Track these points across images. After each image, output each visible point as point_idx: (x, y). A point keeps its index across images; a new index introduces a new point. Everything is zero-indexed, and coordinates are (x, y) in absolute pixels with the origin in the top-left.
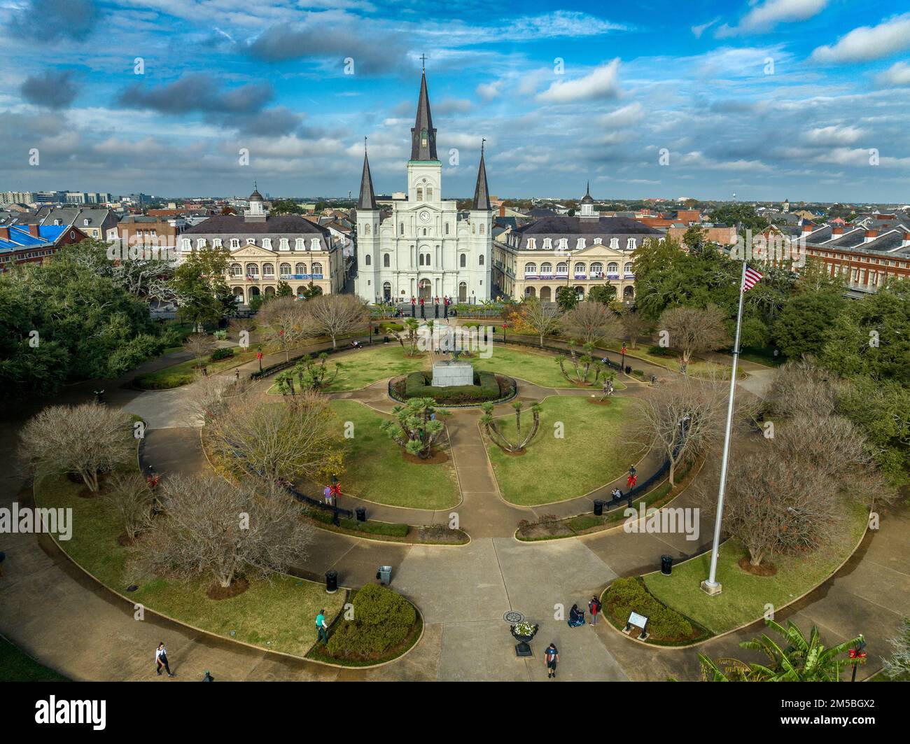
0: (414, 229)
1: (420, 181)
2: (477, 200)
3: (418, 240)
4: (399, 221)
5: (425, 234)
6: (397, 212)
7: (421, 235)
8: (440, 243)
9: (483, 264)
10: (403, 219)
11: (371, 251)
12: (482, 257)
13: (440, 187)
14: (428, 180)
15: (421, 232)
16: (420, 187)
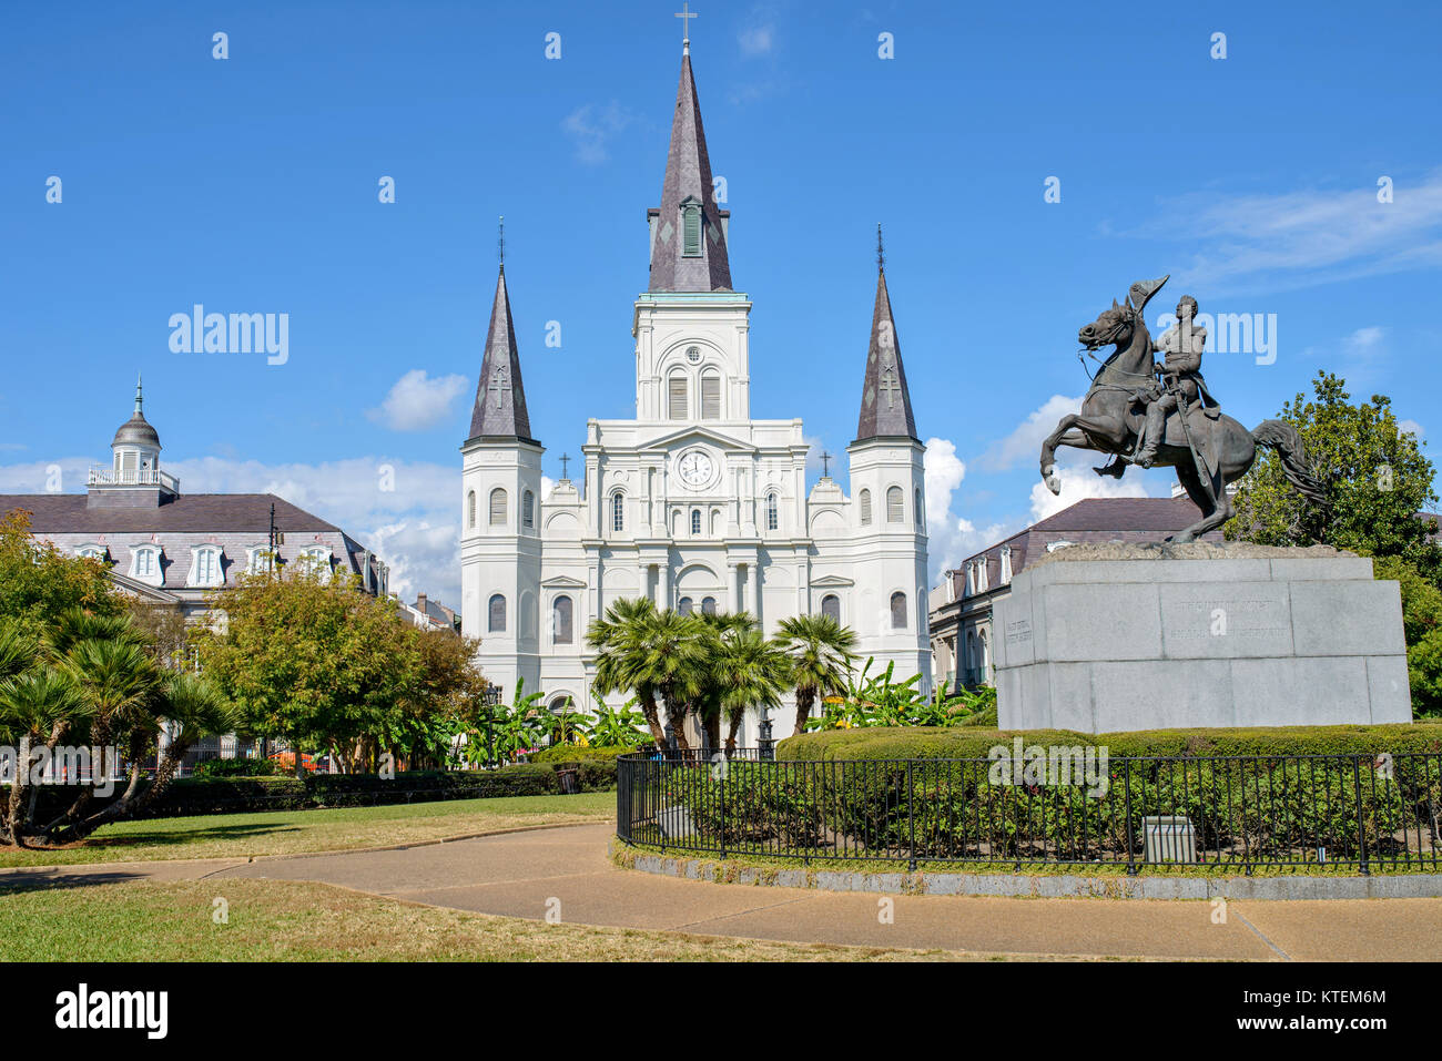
0: (658, 510)
1: (680, 355)
2: (874, 413)
3: (673, 549)
4: (606, 487)
5: (696, 528)
6: (603, 455)
7: (682, 533)
8: (750, 556)
9: (905, 626)
10: (620, 479)
11: (506, 581)
12: (898, 597)
13: (744, 376)
14: (706, 354)
15: (683, 521)
16: (677, 374)
